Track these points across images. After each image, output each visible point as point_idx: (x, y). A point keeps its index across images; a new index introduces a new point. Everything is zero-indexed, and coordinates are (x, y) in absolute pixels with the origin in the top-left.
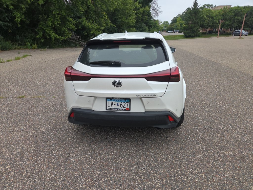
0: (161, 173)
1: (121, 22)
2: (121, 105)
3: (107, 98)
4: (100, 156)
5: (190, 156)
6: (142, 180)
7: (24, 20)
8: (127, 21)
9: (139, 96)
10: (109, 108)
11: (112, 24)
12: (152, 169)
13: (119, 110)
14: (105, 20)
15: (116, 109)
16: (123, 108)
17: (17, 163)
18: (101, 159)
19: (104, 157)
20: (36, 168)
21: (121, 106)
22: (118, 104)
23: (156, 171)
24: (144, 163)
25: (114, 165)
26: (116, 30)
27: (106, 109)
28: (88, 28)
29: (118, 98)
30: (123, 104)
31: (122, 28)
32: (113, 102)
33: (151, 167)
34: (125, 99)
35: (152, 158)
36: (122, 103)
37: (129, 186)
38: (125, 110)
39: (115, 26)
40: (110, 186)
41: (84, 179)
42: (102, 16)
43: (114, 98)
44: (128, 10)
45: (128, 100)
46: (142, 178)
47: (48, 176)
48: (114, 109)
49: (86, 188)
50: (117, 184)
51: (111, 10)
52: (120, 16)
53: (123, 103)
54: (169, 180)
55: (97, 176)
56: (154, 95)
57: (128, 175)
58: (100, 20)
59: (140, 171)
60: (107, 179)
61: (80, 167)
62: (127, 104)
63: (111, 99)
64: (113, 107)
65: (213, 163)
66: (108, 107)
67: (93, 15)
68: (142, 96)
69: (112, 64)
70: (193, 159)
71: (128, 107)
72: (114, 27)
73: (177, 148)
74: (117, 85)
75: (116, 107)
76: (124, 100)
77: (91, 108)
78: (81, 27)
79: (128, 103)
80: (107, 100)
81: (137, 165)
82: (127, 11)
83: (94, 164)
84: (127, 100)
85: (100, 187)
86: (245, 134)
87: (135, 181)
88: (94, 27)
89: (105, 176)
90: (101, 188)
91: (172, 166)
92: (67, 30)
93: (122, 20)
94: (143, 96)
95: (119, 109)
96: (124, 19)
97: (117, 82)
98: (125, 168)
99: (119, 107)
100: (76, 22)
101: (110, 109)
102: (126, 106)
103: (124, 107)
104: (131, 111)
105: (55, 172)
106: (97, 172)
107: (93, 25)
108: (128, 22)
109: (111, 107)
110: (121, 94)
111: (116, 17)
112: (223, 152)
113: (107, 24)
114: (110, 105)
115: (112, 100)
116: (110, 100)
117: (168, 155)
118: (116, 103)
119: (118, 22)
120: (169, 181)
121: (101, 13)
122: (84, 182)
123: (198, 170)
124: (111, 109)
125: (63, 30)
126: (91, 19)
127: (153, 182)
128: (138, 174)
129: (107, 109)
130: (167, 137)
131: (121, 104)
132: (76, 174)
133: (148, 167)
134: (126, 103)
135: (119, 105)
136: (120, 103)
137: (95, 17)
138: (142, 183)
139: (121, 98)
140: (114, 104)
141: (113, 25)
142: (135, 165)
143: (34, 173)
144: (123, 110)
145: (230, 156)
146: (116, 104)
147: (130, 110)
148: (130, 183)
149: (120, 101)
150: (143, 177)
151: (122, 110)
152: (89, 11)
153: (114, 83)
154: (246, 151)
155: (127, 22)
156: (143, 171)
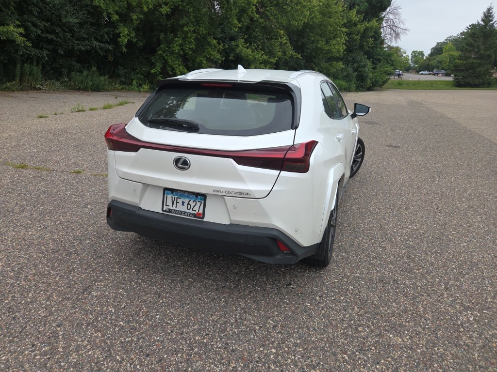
0: (233, 351)
1: (314, 49)
2: (189, 206)
3: (166, 189)
4: (143, 295)
5: (315, 330)
6: (191, 355)
7: (135, 40)
8: (326, 48)
9: (218, 191)
10: (168, 207)
11: (294, 54)
12: (221, 339)
13: (184, 214)
14: (281, 44)
15: (178, 211)
16: (191, 211)
17: (6, 281)
18: (142, 301)
19: (149, 299)
20: (30, 294)
21: (189, 208)
22: (183, 203)
23: (227, 344)
24: (215, 325)
25: (158, 317)
26: (303, 64)
28: (246, 58)
29: (184, 191)
30: (193, 204)
31: (315, 60)
32: (176, 197)
33: (222, 335)
34: (197, 195)
35: (236, 318)
36: (190, 201)
37: (160, 361)
38: (195, 216)
39: (299, 56)
40: (128, 353)
41: (92, 330)
42: (276, 37)
43: (177, 190)
44: (331, 26)
45: (202, 197)
46: (193, 353)
47: (39, 312)
48: (177, 210)
49: (86, 346)
50: (142, 351)
51: (295, 26)
52: (312, 39)
53: (192, 201)
54: (242, 367)
55: (117, 329)
56: (247, 194)
57: (171, 340)
58: (271, 45)
59: (197, 338)
60: (130, 339)
61: (99, 308)
62: (199, 204)
63: (172, 191)
64: (174, 208)
65: (353, 353)
66: (166, 205)
67: (258, 34)
68: (224, 192)
69: (184, 125)
70: (316, 338)
71: (201, 211)
72: (298, 58)
73: (296, 308)
74: (182, 165)
75: (180, 208)
76: (194, 196)
77: (137, 203)
78: (234, 57)
79: (202, 202)
80: (166, 191)
81: (199, 325)
82: (329, 28)
83: (125, 307)
84: (199, 197)
85: (109, 350)
86: (467, 308)
87: (177, 354)
88: (257, 57)
89: (131, 333)
90: (111, 353)
91: (265, 341)
92: (204, 62)
93: (316, 47)
94: (226, 192)
95: (185, 212)
96: (321, 44)
97: (181, 161)
98: (174, 327)
99: (184, 209)
100: (222, 46)
101: (170, 209)
102: (197, 208)
103: (193, 210)
104: (205, 220)
105: (54, 309)
106: (121, 323)
107: (256, 53)
108: (330, 50)
109: (171, 207)
110: (186, 183)
111: (305, 40)
112: (391, 336)
113: (284, 53)
114: (169, 202)
115: (174, 193)
116: (170, 192)
117: (269, 318)
118: (180, 201)
119: (308, 49)
120: (239, 369)
121: (275, 30)
122: (89, 337)
123: (312, 361)
124: (170, 211)
125: (198, 61)
126: (255, 42)
127: (210, 363)
128: (191, 343)
129: (164, 209)
130: (290, 284)
131: (188, 204)
132: (83, 319)
133: (217, 334)
134: (197, 201)
135: (186, 204)
136: (186, 201)
137: (263, 40)
138: (188, 360)
139: (189, 192)
140: (177, 202)
141: (296, 55)
142: (194, 324)
143: (22, 303)
144: (191, 215)
145: (401, 348)
146: (181, 203)
147: (203, 218)
148: (165, 356)
149: (188, 197)
150: (196, 350)
151: (189, 214)
152: (252, 27)
153: (177, 161)
154: (445, 345)
155: (326, 50)
156: (204, 339)
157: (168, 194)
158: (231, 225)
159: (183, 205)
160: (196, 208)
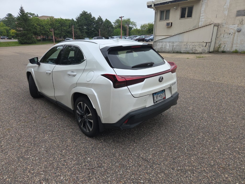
3: (153, 94)
4: (157, 144)
6: (195, 138)
18: (161, 144)
23: (190, 131)
25: (173, 142)
27: (154, 103)
30: (162, 95)
33: (186, 131)
34: (162, 91)
35: (178, 127)
38: (164, 99)
45: (164, 91)
48: (158, 100)
62: (163, 93)
63: (155, 93)
68: (172, 85)
69: (149, 65)
71: (165, 96)
74: (161, 80)
77: (145, 106)
95: (161, 99)
97: (161, 78)
98: (180, 139)
101: (156, 101)
103: (162, 97)
112: (189, 109)
117: (179, 122)
118: (158, 96)
123: (198, 120)
124: (157, 102)
128: (189, 137)
135: (160, 96)
136: (160, 95)
142: (180, 135)
147: (166, 98)
149: (160, 93)
150: (193, 136)
156: (187, 134)
157: (155, 95)
158: (171, 96)
159: (159, 97)
160: (163, 96)
